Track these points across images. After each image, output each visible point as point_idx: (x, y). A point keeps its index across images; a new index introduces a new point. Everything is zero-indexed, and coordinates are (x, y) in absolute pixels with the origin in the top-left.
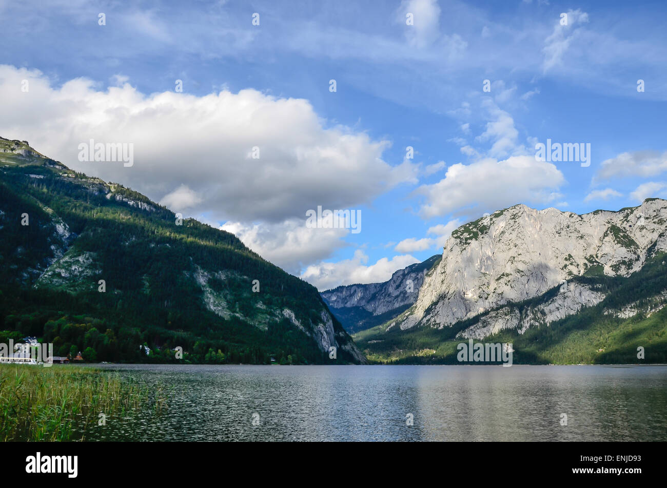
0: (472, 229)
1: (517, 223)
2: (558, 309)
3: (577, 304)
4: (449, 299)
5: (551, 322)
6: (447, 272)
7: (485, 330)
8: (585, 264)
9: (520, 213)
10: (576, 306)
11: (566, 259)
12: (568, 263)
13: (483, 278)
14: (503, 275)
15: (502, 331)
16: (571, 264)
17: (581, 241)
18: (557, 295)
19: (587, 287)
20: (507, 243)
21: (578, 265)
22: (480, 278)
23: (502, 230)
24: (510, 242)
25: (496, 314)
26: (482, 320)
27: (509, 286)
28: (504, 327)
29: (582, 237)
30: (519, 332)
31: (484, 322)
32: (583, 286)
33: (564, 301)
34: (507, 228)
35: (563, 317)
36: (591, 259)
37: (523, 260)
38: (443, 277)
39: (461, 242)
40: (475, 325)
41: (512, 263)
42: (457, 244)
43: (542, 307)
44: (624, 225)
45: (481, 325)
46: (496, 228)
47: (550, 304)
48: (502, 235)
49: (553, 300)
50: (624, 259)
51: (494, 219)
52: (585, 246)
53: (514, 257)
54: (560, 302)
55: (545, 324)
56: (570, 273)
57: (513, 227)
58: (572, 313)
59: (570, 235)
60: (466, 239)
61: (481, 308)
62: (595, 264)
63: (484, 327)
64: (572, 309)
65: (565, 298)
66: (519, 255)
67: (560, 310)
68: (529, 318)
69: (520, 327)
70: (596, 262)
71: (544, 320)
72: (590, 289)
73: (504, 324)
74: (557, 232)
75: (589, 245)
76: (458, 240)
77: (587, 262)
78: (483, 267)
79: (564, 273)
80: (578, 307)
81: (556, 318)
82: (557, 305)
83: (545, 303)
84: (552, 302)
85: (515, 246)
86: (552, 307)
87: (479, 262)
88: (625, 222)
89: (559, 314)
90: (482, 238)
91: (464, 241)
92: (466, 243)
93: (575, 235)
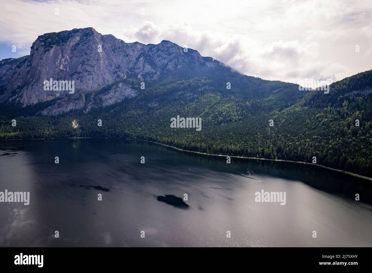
0: (55, 37)
1: (88, 39)
2: (111, 98)
3: (123, 96)
4: (32, 86)
5: (106, 106)
6: (33, 65)
7: (59, 110)
8: (127, 72)
9: (91, 33)
10: (122, 97)
11: (116, 68)
12: (117, 70)
13: (61, 73)
14: (76, 72)
15: (71, 111)
16: (120, 71)
17: (127, 58)
18: (110, 90)
19: (130, 86)
20: (80, 51)
21: (123, 72)
22: (59, 73)
23: (77, 42)
24: (82, 51)
25: (69, 99)
26: (58, 102)
27: (79, 81)
28: (74, 108)
29: (127, 56)
30: (84, 111)
31: (59, 104)
32: (127, 85)
33: (115, 94)
34: (81, 41)
35: (114, 103)
36: (131, 70)
37: (90, 64)
38: (29, 69)
39: (45, 45)
40: (52, 106)
41: (83, 65)
42: (42, 46)
43: (100, 96)
44: (149, 53)
45: (57, 106)
46: (74, 40)
47: (106, 95)
48: (77, 46)
49: (108, 92)
50: (149, 72)
51: (73, 34)
52: (129, 61)
53: (84, 62)
54: (112, 94)
55: (102, 108)
56: (118, 76)
57: (85, 42)
58: (119, 101)
59: (120, 53)
60: (50, 43)
61: (58, 94)
62: (133, 73)
63: (59, 107)
64: (119, 99)
65: (115, 92)
66: (88, 60)
67: (112, 99)
68: (91, 103)
69: (85, 108)
70: (134, 72)
71: (101, 105)
72: (131, 88)
73: (74, 106)
74: (113, 50)
75: (130, 61)
76: (43, 43)
77: (128, 71)
78: (62, 66)
79: (115, 76)
80: (122, 98)
81: (109, 104)
82: (110, 96)
83: (103, 94)
84: (107, 93)
85: (86, 54)
86: (107, 96)
87: (59, 61)
88: (150, 52)
89: (111, 101)
90: (63, 45)
91: (48, 45)
92: (49, 46)
93: (123, 54)
